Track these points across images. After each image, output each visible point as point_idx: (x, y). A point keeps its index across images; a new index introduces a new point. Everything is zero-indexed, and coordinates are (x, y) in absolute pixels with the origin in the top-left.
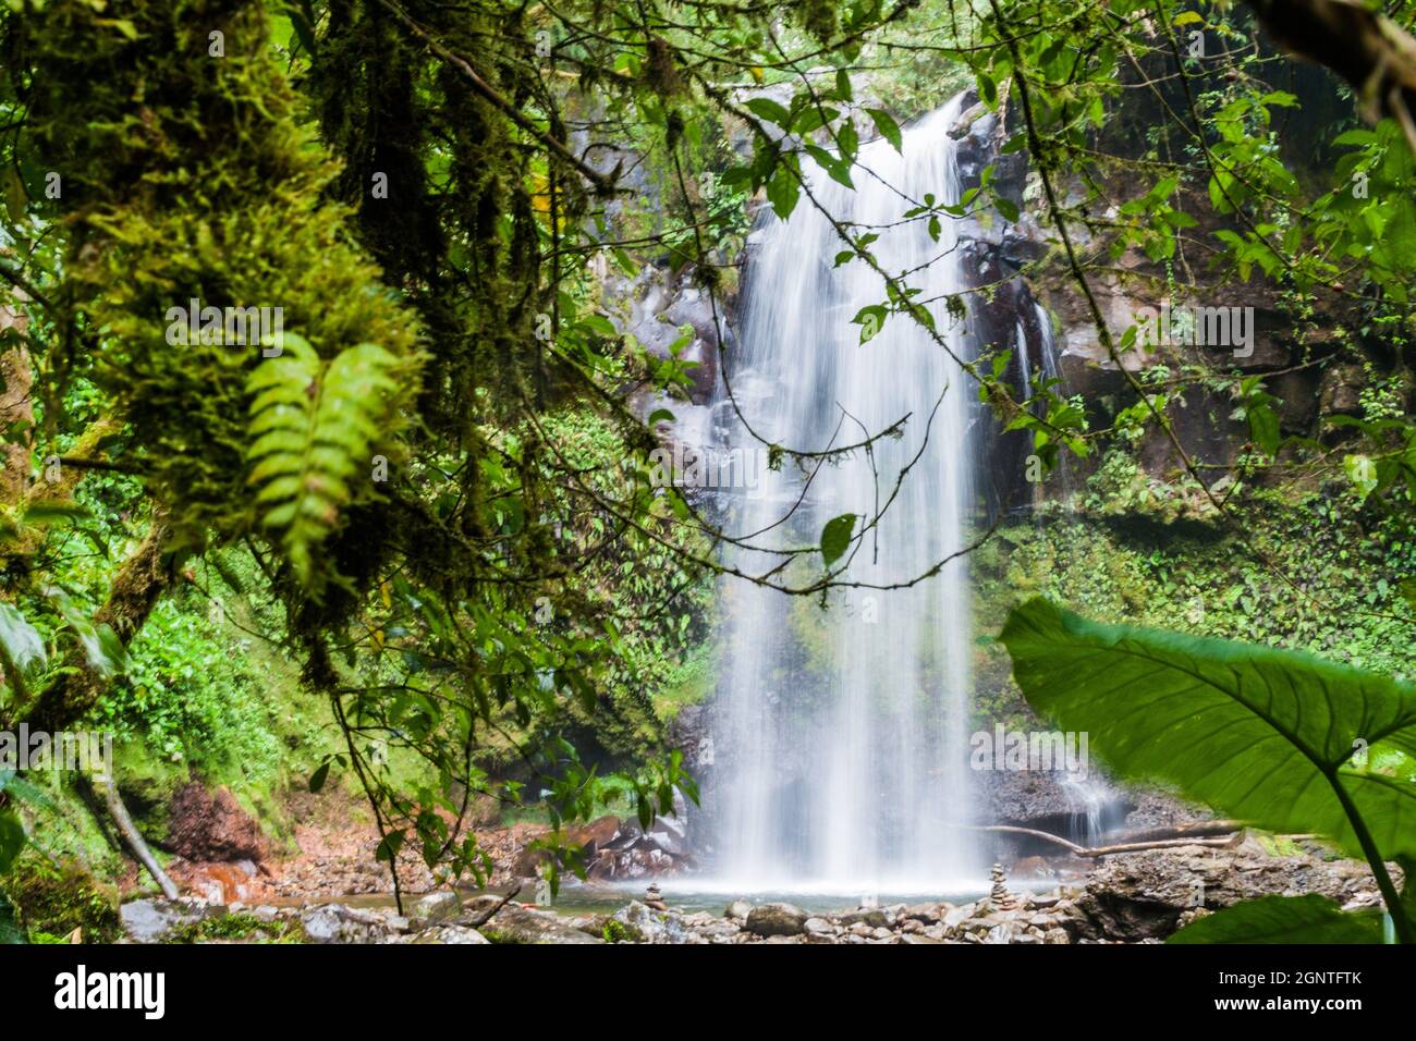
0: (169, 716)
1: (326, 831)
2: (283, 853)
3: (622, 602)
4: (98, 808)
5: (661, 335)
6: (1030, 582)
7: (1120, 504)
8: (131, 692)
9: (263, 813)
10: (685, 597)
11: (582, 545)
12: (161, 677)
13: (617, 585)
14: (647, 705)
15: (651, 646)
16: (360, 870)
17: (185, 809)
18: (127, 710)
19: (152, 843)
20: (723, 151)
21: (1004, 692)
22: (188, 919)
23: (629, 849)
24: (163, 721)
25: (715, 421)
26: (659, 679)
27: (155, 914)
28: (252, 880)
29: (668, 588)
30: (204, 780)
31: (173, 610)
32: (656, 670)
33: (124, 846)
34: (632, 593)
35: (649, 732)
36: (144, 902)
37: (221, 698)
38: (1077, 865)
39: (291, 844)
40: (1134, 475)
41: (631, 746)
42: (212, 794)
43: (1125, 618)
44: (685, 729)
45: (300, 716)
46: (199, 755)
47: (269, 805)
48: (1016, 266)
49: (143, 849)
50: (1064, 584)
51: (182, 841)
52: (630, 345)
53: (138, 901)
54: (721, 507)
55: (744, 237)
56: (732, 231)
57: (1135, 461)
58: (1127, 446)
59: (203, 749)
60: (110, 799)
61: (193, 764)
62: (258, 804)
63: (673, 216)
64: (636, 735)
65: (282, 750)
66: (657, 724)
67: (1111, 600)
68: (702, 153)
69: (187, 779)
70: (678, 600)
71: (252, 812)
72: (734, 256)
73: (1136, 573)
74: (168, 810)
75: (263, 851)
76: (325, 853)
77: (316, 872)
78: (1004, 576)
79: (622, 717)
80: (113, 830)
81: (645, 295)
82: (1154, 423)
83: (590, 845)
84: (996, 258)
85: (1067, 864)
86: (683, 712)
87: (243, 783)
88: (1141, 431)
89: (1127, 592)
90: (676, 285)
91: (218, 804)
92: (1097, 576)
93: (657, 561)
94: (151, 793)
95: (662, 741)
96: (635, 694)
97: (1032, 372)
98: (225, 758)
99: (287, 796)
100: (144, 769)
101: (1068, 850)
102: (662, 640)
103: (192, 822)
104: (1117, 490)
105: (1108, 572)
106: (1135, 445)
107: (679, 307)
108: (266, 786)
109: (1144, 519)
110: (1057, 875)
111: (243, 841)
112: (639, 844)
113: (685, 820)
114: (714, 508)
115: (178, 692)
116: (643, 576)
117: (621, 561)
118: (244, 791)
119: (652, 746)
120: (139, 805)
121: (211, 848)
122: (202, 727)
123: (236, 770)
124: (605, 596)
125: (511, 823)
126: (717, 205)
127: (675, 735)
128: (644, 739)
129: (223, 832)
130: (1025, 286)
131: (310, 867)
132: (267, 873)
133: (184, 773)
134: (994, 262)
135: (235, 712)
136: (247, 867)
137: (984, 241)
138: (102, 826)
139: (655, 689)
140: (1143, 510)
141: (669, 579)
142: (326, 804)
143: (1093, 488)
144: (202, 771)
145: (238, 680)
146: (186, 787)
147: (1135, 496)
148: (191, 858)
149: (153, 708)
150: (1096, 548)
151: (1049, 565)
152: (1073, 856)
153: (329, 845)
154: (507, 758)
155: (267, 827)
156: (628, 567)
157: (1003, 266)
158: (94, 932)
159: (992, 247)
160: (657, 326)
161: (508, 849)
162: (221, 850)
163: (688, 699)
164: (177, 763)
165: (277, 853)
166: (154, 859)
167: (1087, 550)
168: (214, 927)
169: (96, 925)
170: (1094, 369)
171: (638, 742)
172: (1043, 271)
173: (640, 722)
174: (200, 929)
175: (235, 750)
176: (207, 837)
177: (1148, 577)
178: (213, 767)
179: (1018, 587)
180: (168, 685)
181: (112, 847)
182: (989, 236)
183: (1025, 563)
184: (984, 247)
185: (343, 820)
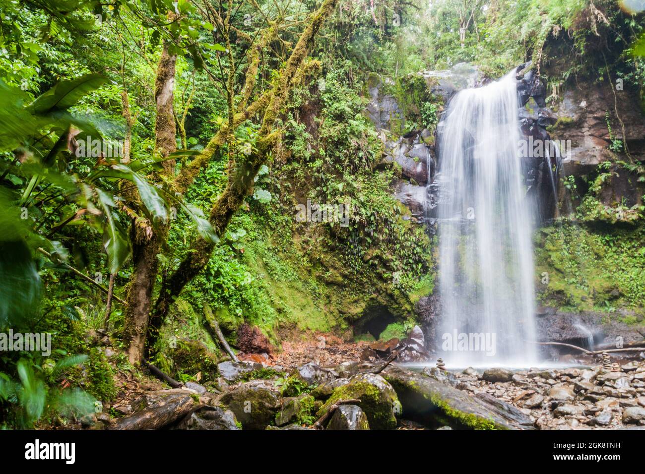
0: (236, 299)
1: (292, 343)
2: (277, 351)
3: (396, 259)
4: (212, 333)
5: (407, 161)
6: (555, 248)
7: (592, 216)
8: (223, 291)
9: (270, 336)
10: (420, 257)
11: (381, 238)
12: (234, 285)
13: (394, 253)
14: (407, 297)
15: (408, 275)
16: (305, 357)
17: (243, 333)
18: (222, 297)
19: (232, 346)
20: (427, 93)
21: (546, 291)
22: (246, 370)
23: (404, 350)
24: (234, 301)
25: (429, 192)
26: (411, 287)
27: (233, 368)
28: (267, 360)
29: (413, 254)
30: (249, 323)
31: (237, 263)
32: (410, 284)
33: (221, 346)
34: (400, 256)
35: (408, 307)
36: (228, 362)
37: (255, 294)
38: (586, 358)
39: (280, 347)
40: (597, 205)
41: (401, 312)
42: (252, 329)
43: (596, 261)
44: (422, 306)
45: (282, 301)
46: (247, 314)
47: (272, 333)
48: (544, 128)
49: (228, 348)
50: (569, 249)
51: (242, 345)
52: (396, 165)
53: (225, 362)
54: (432, 223)
55: (436, 124)
56: (432, 123)
57: (598, 199)
58: (594, 194)
59: (249, 312)
60: (216, 329)
61: (245, 317)
62: (268, 332)
63: (408, 120)
64: (403, 308)
65: (276, 314)
66: (411, 304)
67: (590, 254)
68: (419, 96)
69: (243, 322)
70: (417, 258)
71: (266, 335)
72: (433, 131)
73: (599, 243)
74: (237, 334)
75: (271, 350)
76: (292, 351)
77: (290, 358)
78: (544, 246)
79: (398, 301)
80: (217, 341)
81: (401, 147)
82: (605, 184)
83: (389, 349)
84: (536, 125)
85: (582, 358)
86: (421, 299)
87: (263, 325)
88: (600, 187)
89: (596, 251)
90: (412, 143)
91: (254, 332)
92: (582, 245)
93: (409, 244)
94: (231, 327)
95: (413, 310)
96: (402, 293)
97: (553, 167)
98: (256, 316)
99: (278, 330)
100: (229, 319)
101: (581, 352)
102: (411, 273)
103: (245, 338)
104: (590, 211)
105: (587, 243)
106: (597, 193)
107: (412, 152)
108: (271, 326)
109: (603, 222)
110: (579, 362)
111: (263, 346)
112: (407, 348)
113: (423, 340)
114: (429, 224)
115: (239, 291)
116: (403, 249)
117: (395, 244)
118: (263, 328)
119: (409, 312)
120: (227, 332)
121: (252, 348)
122: (249, 304)
123: (260, 320)
124: (390, 257)
125: (357, 341)
126: (425, 114)
127: (418, 308)
128: (406, 309)
129: (257, 342)
130: (548, 135)
131: (287, 356)
132: (272, 358)
133: (242, 320)
134: (535, 126)
135: (260, 300)
136: (265, 355)
137: (531, 118)
138: (214, 340)
139: (410, 291)
140: (602, 218)
141: (413, 250)
142: (292, 333)
143: (579, 211)
144: (249, 320)
145: (260, 288)
146: (243, 325)
147: (599, 212)
148: (245, 352)
149: (231, 296)
150: (582, 235)
151: (562, 241)
152: (584, 354)
153: (293, 348)
154: (355, 317)
155: (272, 341)
156: (398, 246)
157: (539, 128)
158: (206, 374)
159: (534, 121)
160: (405, 158)
161: (358, 350)
162: (256, 349)
163: (422, 295)
164: (240, 316)
165: (275, 351)
166: (233, 352)
167: (578, 235)
168: (257, 374)
169: (207, 371)
170: (578, 165)
171: (404, 311)
172: (555, 129)
173: (404, 304)
174: (252, 374)
175: (260, 313)
176: (251, 344)
177: (605, 245)
178: (252, 318)
179: (550, 250)
180: (236, 288)
181: (217, 347)
182: (532, 116)
183: (552, 241)
184: (531, 121)
185: (298, 339)
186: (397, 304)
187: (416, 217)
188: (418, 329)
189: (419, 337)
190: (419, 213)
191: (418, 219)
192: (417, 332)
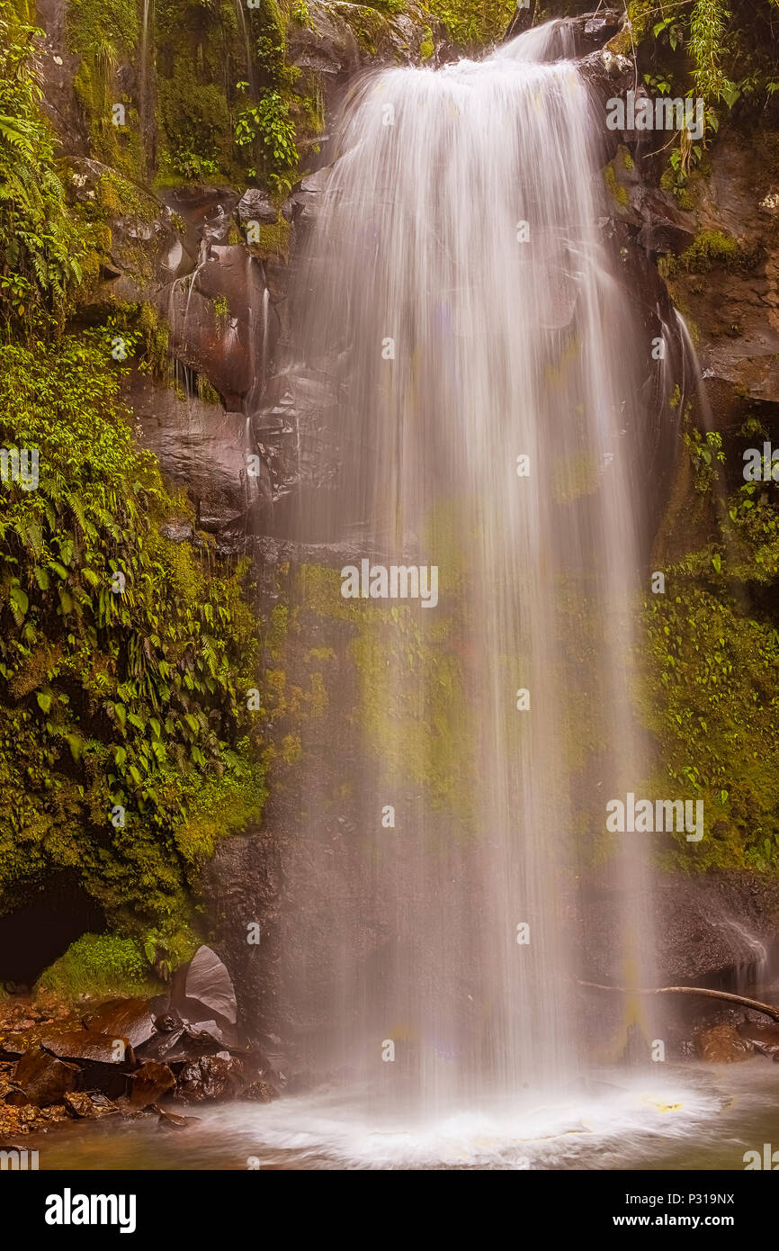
35: (169, 875)
41: (137, 895)
44: (226, 871)
64: (146, 879)
66: (182, 864)
79: (127, 854)
84: (633, 244)
86: (223, 848)
90: (200, 238)
113: (233, 999)
114: (260, 559)
127: (213, 880)
128: (159, 884)
134: (633, 248)
159: (632, 229)
163: (223, 829)
170: (742, 397)
171: (148, 889)
173: (153, 862)
186: (123, 861)
187: (212, 529)
188: (208, 961)
189: (215, 992)
190: (230, 514)
191: (220, 540)
192: (207, 972)
